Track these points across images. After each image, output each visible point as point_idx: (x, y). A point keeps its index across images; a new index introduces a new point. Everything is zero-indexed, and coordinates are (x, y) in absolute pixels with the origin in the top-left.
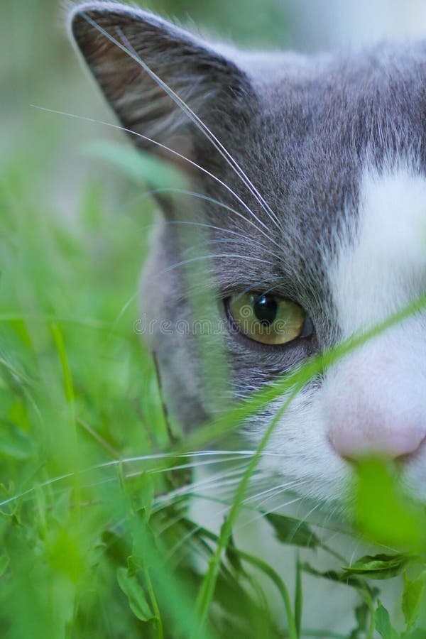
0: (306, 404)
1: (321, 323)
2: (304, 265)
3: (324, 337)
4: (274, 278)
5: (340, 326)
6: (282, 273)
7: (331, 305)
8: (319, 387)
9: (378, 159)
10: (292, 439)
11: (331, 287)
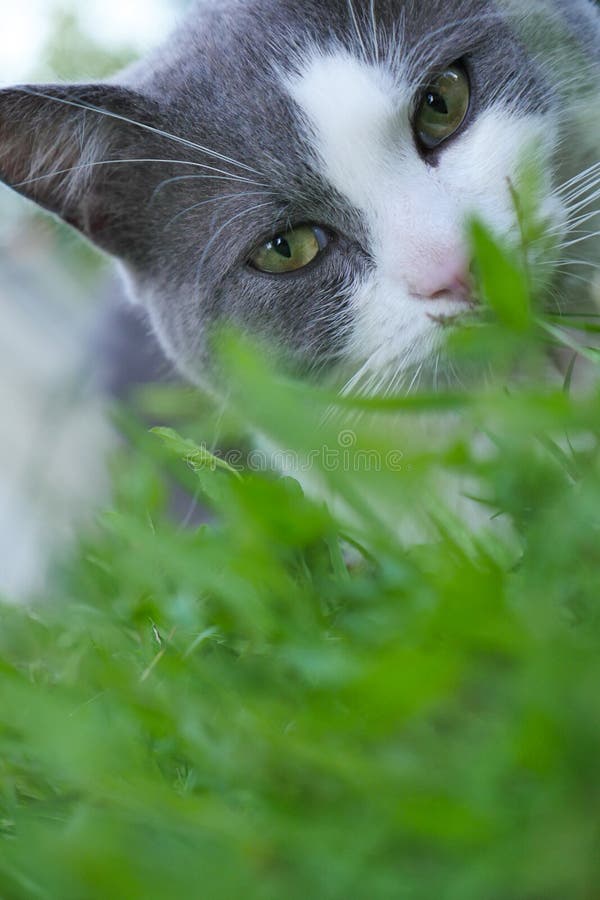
0: (374, 287)
1: (339, 219)
2: (299, 182)
3: (349, 227)
4: (280, 212)
5: (357, 207)
6: (285, 203)
7: (340, 197)
8: (375, 267)
9: (287, 65)
10: (384, 323)
11: (331, 184)
